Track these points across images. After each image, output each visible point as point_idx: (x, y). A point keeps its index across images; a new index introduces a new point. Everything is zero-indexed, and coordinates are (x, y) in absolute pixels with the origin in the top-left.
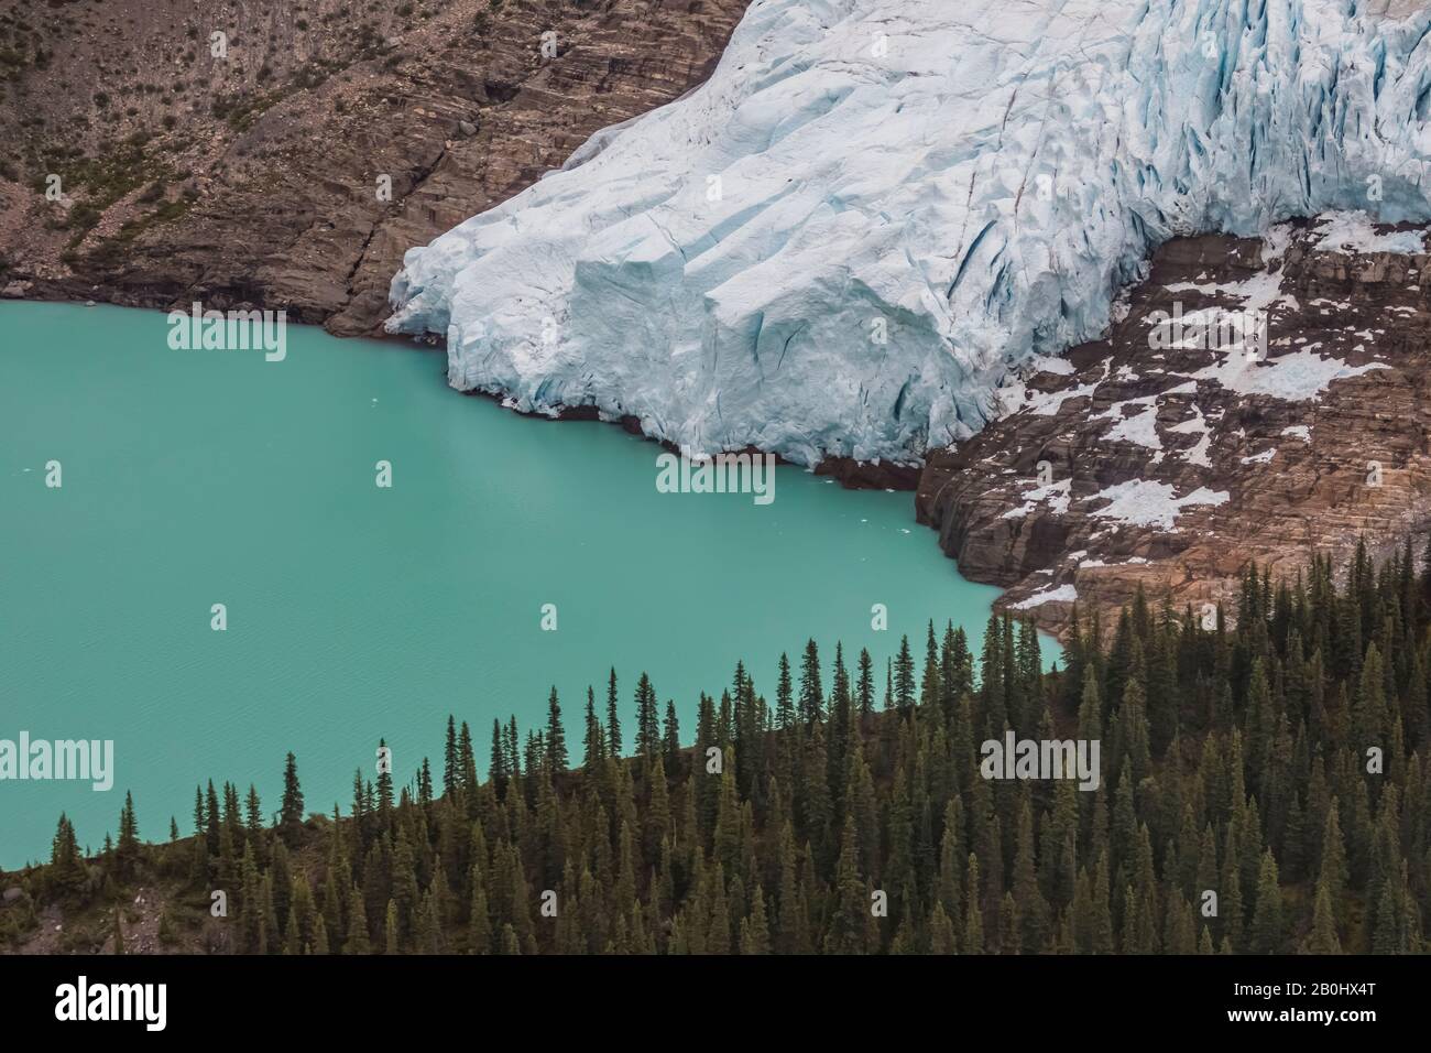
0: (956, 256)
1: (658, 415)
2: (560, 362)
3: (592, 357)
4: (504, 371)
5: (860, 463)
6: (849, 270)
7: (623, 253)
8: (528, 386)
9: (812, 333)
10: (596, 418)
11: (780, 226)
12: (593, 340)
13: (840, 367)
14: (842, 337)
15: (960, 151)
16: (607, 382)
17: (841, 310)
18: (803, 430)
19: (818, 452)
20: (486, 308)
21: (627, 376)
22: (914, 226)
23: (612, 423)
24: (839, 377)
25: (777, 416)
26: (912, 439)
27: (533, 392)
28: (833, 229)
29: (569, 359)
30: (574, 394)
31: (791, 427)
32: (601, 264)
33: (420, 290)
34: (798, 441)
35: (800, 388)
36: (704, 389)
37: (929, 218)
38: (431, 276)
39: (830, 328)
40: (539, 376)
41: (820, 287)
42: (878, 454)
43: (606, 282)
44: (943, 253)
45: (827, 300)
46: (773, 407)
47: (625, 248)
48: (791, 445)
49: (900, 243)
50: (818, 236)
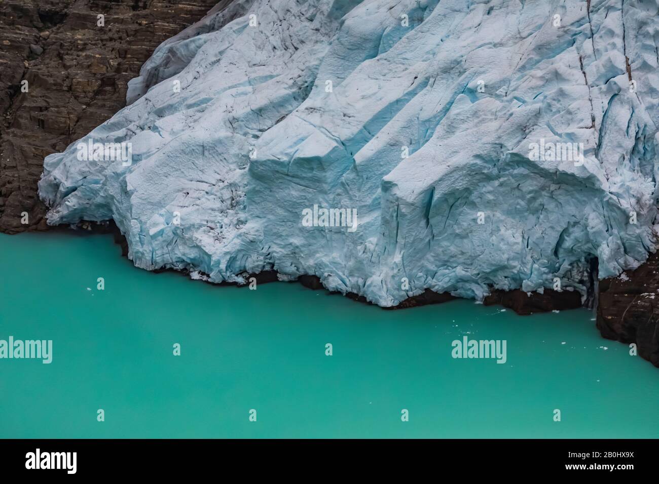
0: (593, 126)
1: (341, 274)
2: (243, 240)
3: (270, 233)
4: (187, 251)
5: (529, 294)
6: (502, 146)
7: (291, 151)
8: (218, 263)
9: (474, 197)
10: (276, 279)
11: (424, 116)
12: (269, 220)
13: (502, 221)
14: (501, 198)
15: (562, 41)
16: (285, 251)
17: (498, 177)
18: (471, 272)
19: (486, 288)
20: (160, 203)
21: (304, 246)
22: (549, 105)
23: (290, 282)
24: (503, 230)
25: (445, 264)
26: (570, 271)
27: (223, 266)
28: (475, 114)
29: (251, 237)
30: (256, 264)
31: (460, 271)
32: (273, 162)
33: (74, 189)
34: (467, 281)
35: (465, 241)
36: (386, 251)
37: (560, 98)
38: (80, 178)
39: (489, 192)
40: (226, 253)
41: (478, 162)
42: (542, 285)
43: (277, 175)
44: (582, 124)
45: (485, 171)
46: (442, 257)
47: (291, 147)
48: (460, 285)
49: (541, 120)
50: (463, 121)
